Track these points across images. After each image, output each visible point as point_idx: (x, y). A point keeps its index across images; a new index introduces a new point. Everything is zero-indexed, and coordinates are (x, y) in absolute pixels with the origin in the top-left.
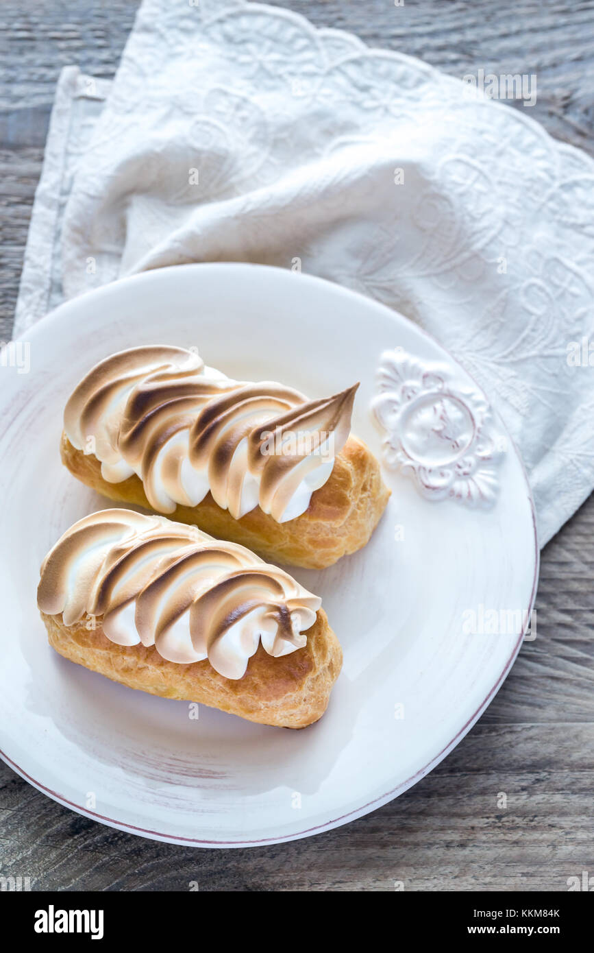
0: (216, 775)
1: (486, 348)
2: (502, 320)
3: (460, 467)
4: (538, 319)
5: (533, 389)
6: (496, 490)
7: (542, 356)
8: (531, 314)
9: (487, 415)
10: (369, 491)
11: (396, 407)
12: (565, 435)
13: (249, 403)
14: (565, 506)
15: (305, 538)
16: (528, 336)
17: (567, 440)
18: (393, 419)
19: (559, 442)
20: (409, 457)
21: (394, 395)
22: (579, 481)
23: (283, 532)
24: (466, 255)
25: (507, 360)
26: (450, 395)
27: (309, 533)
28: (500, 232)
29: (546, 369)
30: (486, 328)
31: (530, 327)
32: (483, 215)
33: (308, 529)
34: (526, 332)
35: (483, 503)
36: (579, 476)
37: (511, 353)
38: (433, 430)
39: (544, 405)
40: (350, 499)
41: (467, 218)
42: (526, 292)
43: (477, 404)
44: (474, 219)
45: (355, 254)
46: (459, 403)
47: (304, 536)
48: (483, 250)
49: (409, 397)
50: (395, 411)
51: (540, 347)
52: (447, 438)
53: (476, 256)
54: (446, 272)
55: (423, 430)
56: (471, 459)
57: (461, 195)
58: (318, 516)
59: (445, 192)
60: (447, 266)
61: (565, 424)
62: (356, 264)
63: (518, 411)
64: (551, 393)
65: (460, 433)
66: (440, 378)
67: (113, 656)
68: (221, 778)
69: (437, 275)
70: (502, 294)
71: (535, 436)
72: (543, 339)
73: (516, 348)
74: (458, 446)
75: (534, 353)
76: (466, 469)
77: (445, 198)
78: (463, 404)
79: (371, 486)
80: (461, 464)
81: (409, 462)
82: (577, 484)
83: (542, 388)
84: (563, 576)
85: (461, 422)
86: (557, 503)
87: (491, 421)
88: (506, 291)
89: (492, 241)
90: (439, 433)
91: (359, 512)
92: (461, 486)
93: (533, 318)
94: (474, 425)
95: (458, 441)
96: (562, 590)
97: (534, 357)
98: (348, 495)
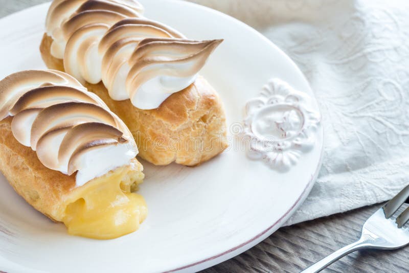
0: (8, 233)
1: (343, 106)
2: (362, 94)
3: (279, 145)
4: (385, 100)
5: (358, 132)
6: (293, 163)
7: (374, 118)
8: (380, 95)
9: (315, 126)
10: (207, 124)
11: (261, 105)
12: (367, 170)
13: (151, 28)
14: (342, 203)
15: (149, 128)
16: (372, 105)
17: (365, 173)
18: (254, 110)
19: (360, 170)
20: (252, 131)
21: (265, 100)
22: (359, 195)
23: (137, 121)
24: (359, 54)
25: (352, 115)
26: (298, 109)
27: (152, 126)
28: (388, 50)
29: (373, 126)
30: (349, 96)
31: (376, 101)
32: (381, 38)
33: (153, 123)
34: (373, 103)
35: (281, 168)
36: (361, 192)
37: (356, 112)
38: (275, 122)
39: (360, 143)
40: (188, 115)
41: (370, 35)
42: (385, 84)
43: (312, 118)
44: (374, 37)
45: (294, 38)
46: (301, 114)
47: (149, 127)
48: (370, 53)
49: (272, 103)
50: (259, 107)
51: (376, 113)
52: (282, 129)
53: (364, 56)
54: (344, 64)
55: (269, 121)
56: (289, 144)
57: (373, 23)
58: (162, 116)
59: (364, 18)
60: (346, 60)
61: (370, 165)
62: (292, 44)
63: (340, 139)
64: (368, 139)
65: (291, 129)
66: (297, 99)
67: (13, 155)
68: (10, 235)
69: (337, 65)
70: (369, 79)
71: (343, 156)
72: (380, 111)
73: (362, 109)
74: (285, 135)
75: (370, 114)
76: (282, 147)
77: (363, 22)
78: (303, 115)
79: (210, 121)
80: (281, 144)
81: (250, 134)
82: (357, 196)
83: (364, 134)
84: (317, 242)
85: (296, 124)
86: (336, 200)
87: (314, 129)
88: (372, 78)
89: (379, 51)
90: (278, 124)
91: (192, 130)
92: (272, 155)
93: (381, 98)
94: (302, 127)
95: (287, 133)
96: (310, 249)
97: (369, 117)
98: (187, 111)
